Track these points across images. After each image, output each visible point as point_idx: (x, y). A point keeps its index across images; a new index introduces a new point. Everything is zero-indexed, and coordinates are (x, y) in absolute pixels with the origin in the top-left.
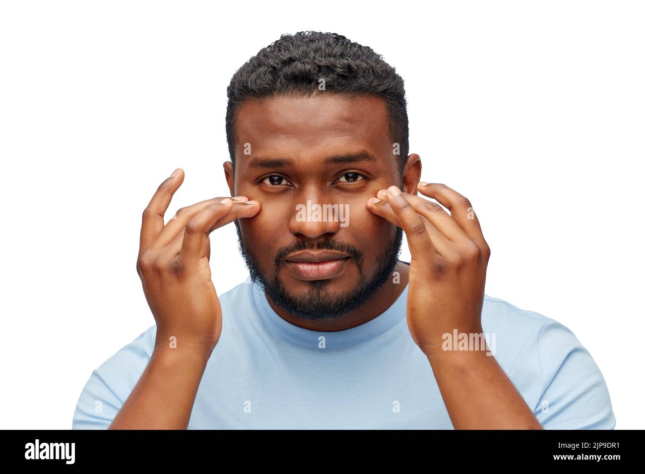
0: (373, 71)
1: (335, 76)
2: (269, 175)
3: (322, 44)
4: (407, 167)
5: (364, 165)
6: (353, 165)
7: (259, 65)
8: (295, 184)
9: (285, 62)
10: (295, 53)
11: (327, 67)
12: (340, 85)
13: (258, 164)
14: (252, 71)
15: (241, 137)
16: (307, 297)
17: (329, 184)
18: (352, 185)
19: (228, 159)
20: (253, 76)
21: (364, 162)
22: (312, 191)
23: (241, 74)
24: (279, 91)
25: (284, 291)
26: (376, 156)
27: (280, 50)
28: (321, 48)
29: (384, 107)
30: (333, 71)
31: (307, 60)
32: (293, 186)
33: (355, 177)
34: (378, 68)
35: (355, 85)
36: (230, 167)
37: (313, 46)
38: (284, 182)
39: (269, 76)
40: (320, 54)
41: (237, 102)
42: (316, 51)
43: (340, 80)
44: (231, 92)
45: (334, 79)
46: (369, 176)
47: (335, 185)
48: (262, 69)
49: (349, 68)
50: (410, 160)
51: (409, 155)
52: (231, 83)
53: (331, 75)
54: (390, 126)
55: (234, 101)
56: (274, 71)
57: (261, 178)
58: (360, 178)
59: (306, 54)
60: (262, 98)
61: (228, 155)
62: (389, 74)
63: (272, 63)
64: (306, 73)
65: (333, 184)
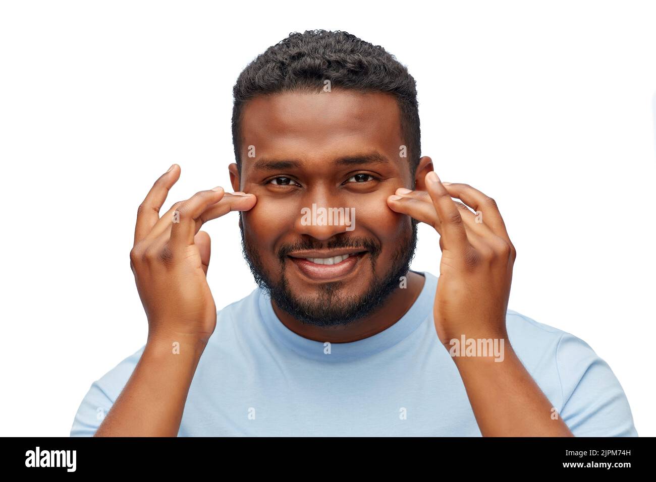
0: (385, 68)
1: (345, 72)
2: (276, 177)
3: (332, 41)
4: (419, 169)
5: (376, 166)
6: (363, 166)
7: (267, 62)
8: (303, 185)
9: (294, 57)
10: (304, 49)
11: (337, 62)
12: (350, 81)
13: (264, 165)
14: (260, 68)
15: (248, 136)
16: (317, 302)
17: (338, 185)
18: (362, 185)
19: (233, 160)
20: (260, 73)
21: (375, 163)
22: (320, 191)
23: (248, 71)
24: (287, 87)
25: (290, 294)
26: (387, 157)
27: (288, 47)
28: (331, 44)
29: (395, 105)
30: (343, 67)
31: (317, 55)
32: (301, 186)
33: (365, 178)
34: (389, 66)
35: (366, 81)
36: (235, 168)
37: (323, 42)
38: (292, 183)
39: (277, 72)
40: (329, 49)
41: (243, 101)
42: (326, 46)
43: (350, 76)
44: (237, 91)
45: (344, 75)
46: (380, 177)
47: (344, 186)
48: (270, 65)
49: (360, 63)
50: (422, 162)
51: (421, 157)
52: (237, 82)
53: (341, 71)
54: (402, 127)
55: (241, 100)
56: (282, 66)
57: (268, 179)
58: (370, 179)
59: (316, 50)
60: (269, 95)
61: (234, 156)
62: (400, 72)
63: (281, 59)
64: (316, 68)
65: (342, 184)
